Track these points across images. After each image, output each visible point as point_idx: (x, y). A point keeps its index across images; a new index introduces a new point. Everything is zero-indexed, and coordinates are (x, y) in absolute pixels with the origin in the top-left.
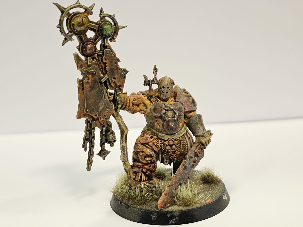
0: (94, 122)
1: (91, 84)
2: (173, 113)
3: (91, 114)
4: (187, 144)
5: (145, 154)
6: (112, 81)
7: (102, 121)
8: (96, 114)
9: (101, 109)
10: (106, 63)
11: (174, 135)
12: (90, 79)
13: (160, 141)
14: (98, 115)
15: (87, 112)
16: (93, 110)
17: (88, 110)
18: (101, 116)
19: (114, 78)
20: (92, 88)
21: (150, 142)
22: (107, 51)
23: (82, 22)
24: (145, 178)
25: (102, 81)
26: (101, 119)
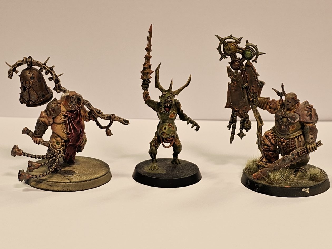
0: (235, 112)
1: (236, 87)
2: (287, 120)
3: (233, 106)
4: (296, 146)
5: (264, 143)
6: (251, 88)
7: (241, 113)
8: (237, 107)
9: (241, 105)
10: (247, 76)
11: (285, 136)
12: (235, 84)
13: (276, 137)
14: (238, 108)
15: (231, 105)
16: (235, 104)
17: (231, 104)
18: (240, 110)
19: (253, 87)
20: (236, 90)
21: (270, 136)
22: (249, 68)
23: (230, 48)
24: (265, 160)
25: (243, 86)
26: (240, 112)
